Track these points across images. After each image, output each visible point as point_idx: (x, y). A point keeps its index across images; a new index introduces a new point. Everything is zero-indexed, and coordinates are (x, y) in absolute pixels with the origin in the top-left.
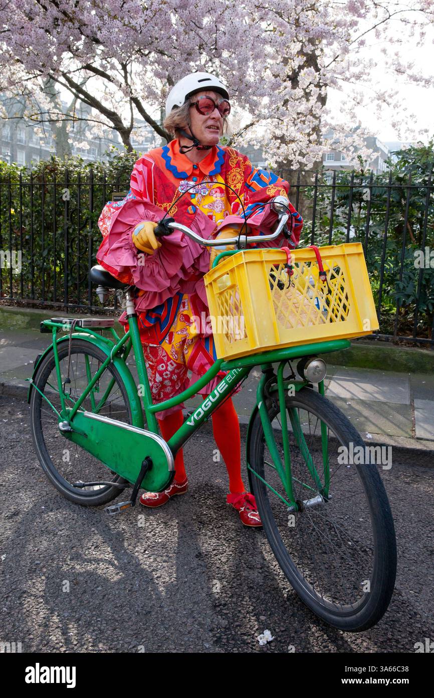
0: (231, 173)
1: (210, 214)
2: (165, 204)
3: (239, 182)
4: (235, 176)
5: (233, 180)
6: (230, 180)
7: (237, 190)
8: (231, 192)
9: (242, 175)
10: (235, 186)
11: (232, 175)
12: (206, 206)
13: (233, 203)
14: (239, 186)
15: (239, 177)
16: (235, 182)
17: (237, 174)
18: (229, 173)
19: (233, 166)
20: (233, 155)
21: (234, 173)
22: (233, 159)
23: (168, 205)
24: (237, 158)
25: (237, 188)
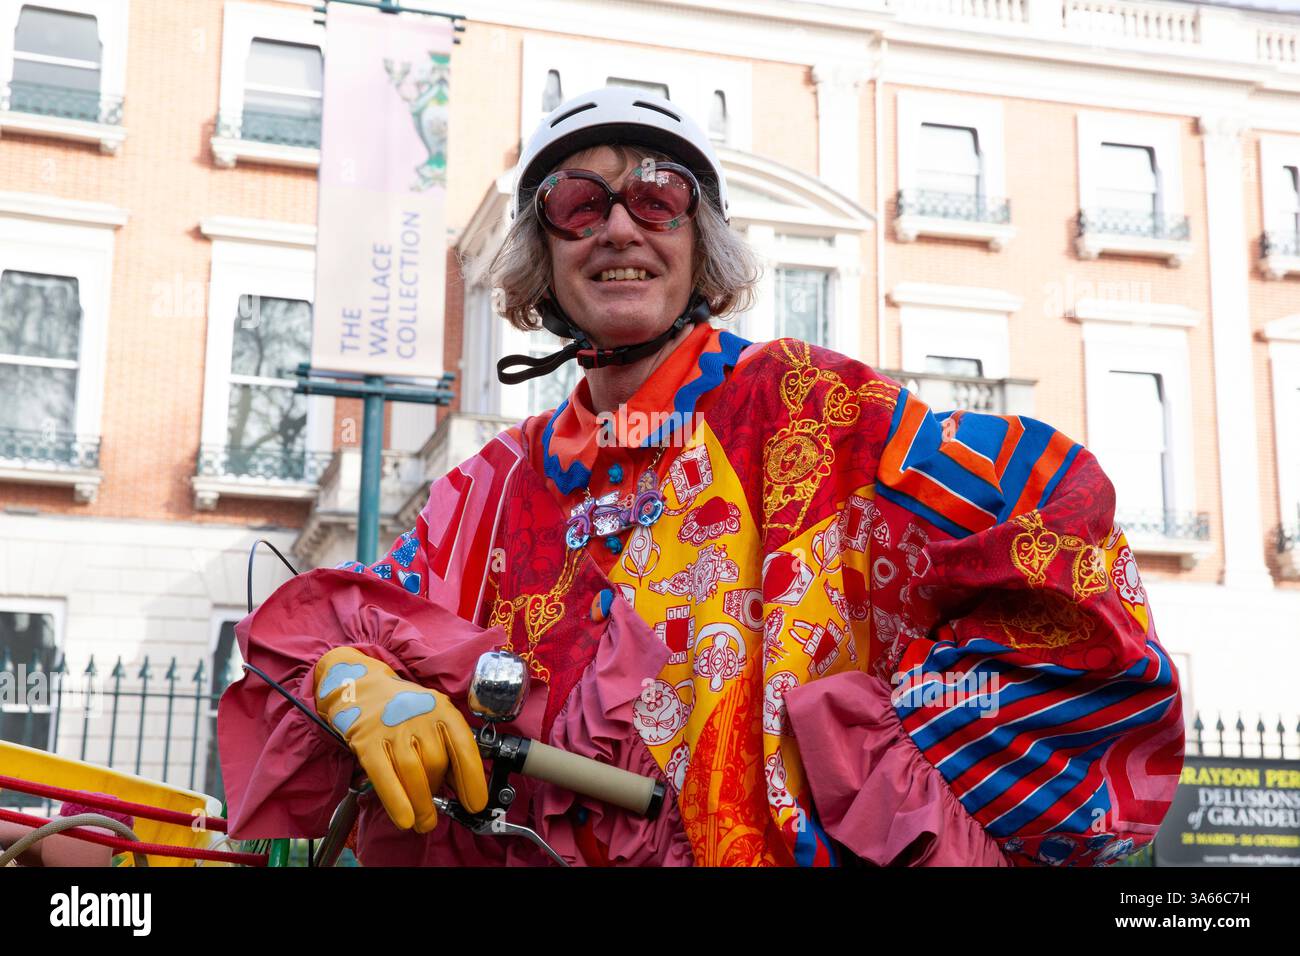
0: (783, 437)
1: (678, 615)
2: (519, 601)
3: (809, 475)
4: (797, 448)
5: (786, 467)
6: (772, 468)
8: (770, 510)
9: (827, 446)
10: (790, 491)
11: (784, 446)
12: (665, 585)
13: (771, 556)
14: (807, 490)
15: (810, 453)
16: (792, 474)
17: (806, 443)
18: (775, 438)
19: (793, 409)
20: (796, 361)
21: (793, 440)
22: (796, 376)
23: (530, 600)
24: (813, 374)
25: (796, 498)
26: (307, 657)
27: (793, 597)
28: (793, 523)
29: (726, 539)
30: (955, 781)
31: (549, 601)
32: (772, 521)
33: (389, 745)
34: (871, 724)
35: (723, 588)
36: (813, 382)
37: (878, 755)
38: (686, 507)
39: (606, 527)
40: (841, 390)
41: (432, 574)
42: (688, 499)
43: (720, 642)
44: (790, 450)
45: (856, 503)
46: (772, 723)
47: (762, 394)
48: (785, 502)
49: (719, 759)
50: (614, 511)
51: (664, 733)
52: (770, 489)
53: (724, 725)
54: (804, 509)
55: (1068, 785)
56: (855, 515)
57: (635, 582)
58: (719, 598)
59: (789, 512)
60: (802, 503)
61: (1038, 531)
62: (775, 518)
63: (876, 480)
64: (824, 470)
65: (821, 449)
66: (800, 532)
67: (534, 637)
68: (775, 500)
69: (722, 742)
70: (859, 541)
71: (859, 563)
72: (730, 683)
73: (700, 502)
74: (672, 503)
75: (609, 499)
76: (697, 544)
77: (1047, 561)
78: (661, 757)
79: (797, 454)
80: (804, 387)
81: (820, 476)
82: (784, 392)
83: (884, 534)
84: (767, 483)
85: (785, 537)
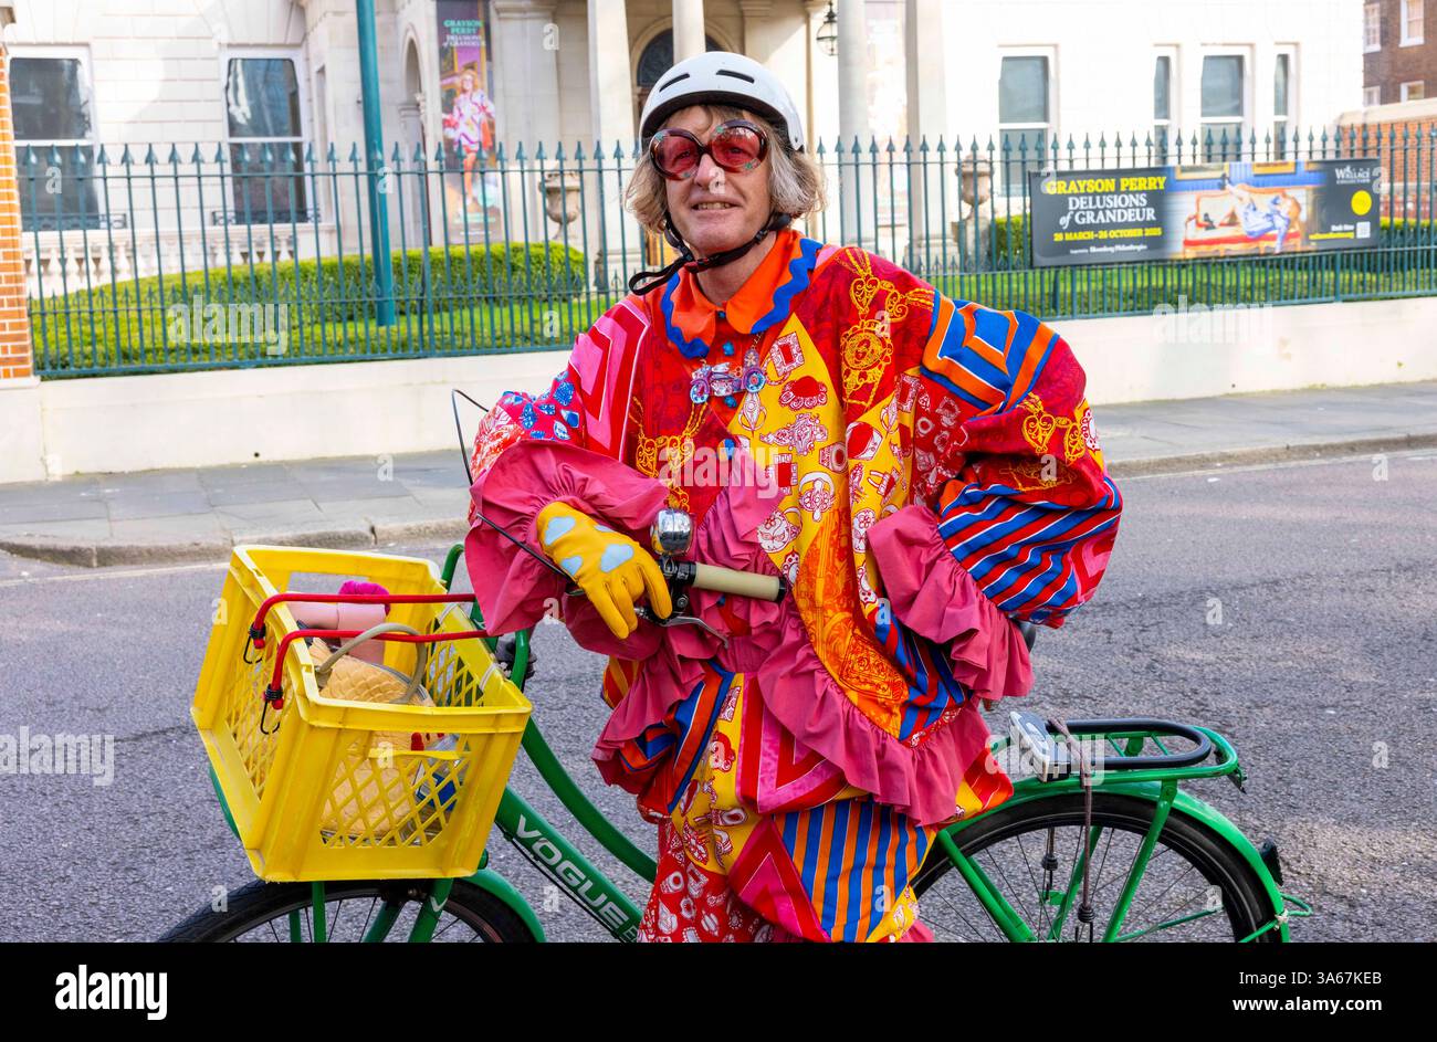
0: (856, 332)
2: (661, 440)
3: (876, 363)
4: (867, 342)
5: (859, 356)
6: (849, 354)
7: (868, 387)
8: (849, 390)
9: (888, 338)
10: (863, 375)
11: (857, 340)
12: (771, 438)
13: (852, 425)
14: (875, 375)
15: (878, 348)
16: (864, 362)
17: (872, 336)
18: (850, 332)
19: (862, 311)
20: (861, 271)
21: (862, 336)
22: (861, 283)
23: (669, 440)
24: (874, 283)
25: (869, 381)
26: (527, 510)
27: (869, 454)
29: (818, 410)
30: (981, 580)
31: (682, 439)
32: (852, 397)
33: (608, 585)
34: (923, 543)
35: (818, 445)
36: (876, 290)
37: (931, 565)
38: (784, 380)
39: (721, 390)
40: (895, 295)
41: (589, 416)
42: (785, 373)
43: (818, 486)
44: (861, 344)
45: (907, 380)
46: (859, 545)
47: (837, 297)
48: (861, 384)
49: (821, 570)
50: (727, 378)
51: (778, 544)
52: (848, 373)
53: (824, 546)
54: (874, 390)
55: (1051, 578)
56: (906, 387)
57: (749, 434)
58: (816, 452)
59: (863, 392)
60: (872, 385)
61: (1040, 414)
62: (854, 396)
63: (921, 363)
64: (887, 359)
65: (884, 344)
66: (872, 406)
68: (852, 382)
69: (823, 558)
70: (907, 406)
71: (908, 420)
72: (826, 514)
73: (795, 376)
74: (772, 376)
75: (721, 368)
76: (795, 409)
77: (1048, 436)
78: (778, 561)
79: (868, 347)
80: (869, 292)
81: (884, 364)
82: (852, 294)
83: (926, 401)
84: (845, 368)
85: (861, 411)
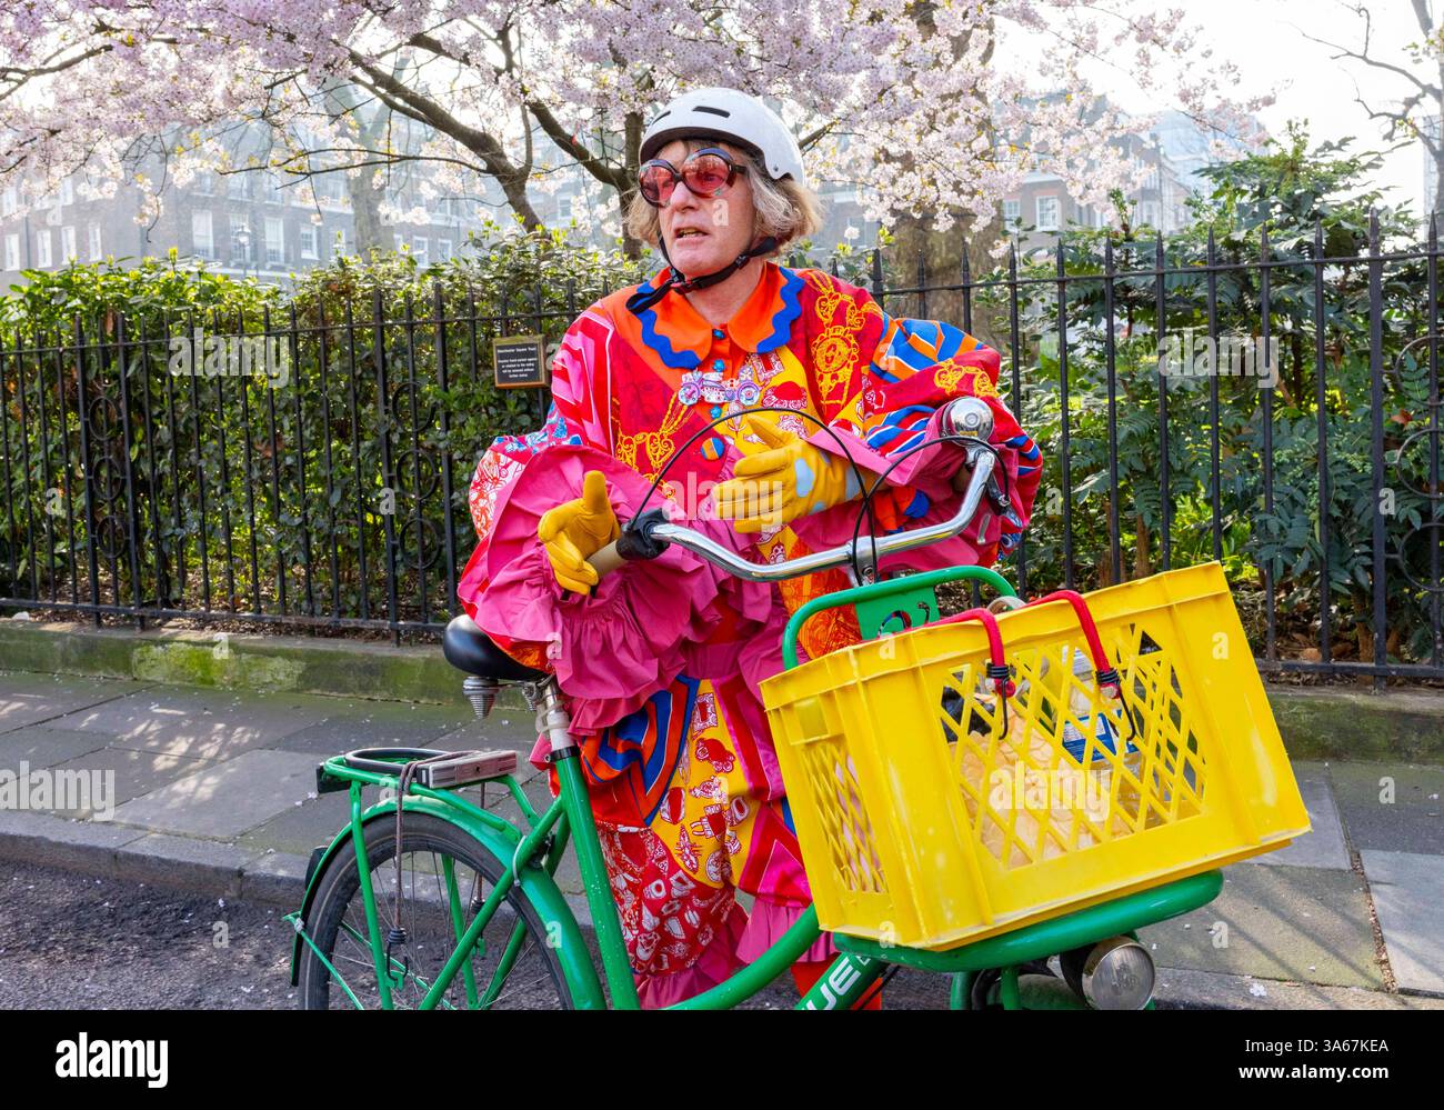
0: (823, 340)
2: (639, 437)
3: (845, 364)
4: (834, 347)
5: (829, 361)
6: (820, 361)
7: (840, 387)
8: (825, 392)
9: (853, 342)
10: (835, 377)
11: (825, 346)
14: (845, 375)
15: (842, 348)
16: (834, 365)
17: (839, 342)
18: (818, 341)
19: (826, 321)
20: (824, 289)
21: (830, 341)
22: (825, 300)
23: (648, 436)
24: (837, 297)
25: (841, 381)
28: (841, 399)
31: (662, 437)
32: (827, 399)
36: (837, 302)
38: (765, 385)
39: (712, 397)
40: (854, 306)
42: (766, 380)
44: (829, 349)
48: (834, 385)
52: (821, 378)
54: (846, 387)
57: (734, 435)
59: (837, 392)
60: (844, 384)
62: (830, 397)
64: (854, 358)
65: (849, 345)
66: (847, 403)
67: (656, 464)
68: (826, 385)
73: (777, 382)
75: (714, 377)
79: (834, 350)
80: (832, 306)
81: (851, 363)
82: (818, 310)
84: (818, 374)
85: (838, 409)
